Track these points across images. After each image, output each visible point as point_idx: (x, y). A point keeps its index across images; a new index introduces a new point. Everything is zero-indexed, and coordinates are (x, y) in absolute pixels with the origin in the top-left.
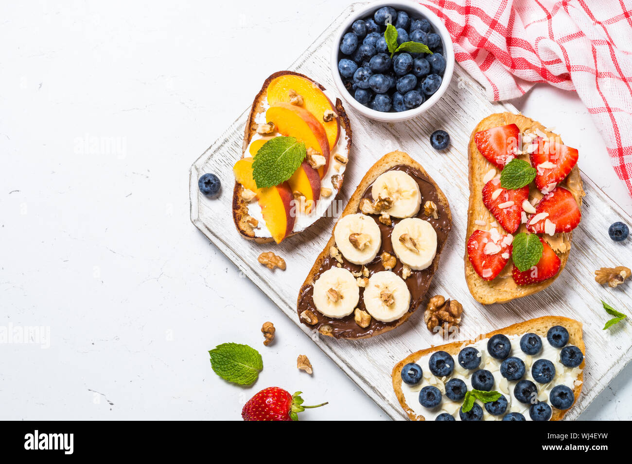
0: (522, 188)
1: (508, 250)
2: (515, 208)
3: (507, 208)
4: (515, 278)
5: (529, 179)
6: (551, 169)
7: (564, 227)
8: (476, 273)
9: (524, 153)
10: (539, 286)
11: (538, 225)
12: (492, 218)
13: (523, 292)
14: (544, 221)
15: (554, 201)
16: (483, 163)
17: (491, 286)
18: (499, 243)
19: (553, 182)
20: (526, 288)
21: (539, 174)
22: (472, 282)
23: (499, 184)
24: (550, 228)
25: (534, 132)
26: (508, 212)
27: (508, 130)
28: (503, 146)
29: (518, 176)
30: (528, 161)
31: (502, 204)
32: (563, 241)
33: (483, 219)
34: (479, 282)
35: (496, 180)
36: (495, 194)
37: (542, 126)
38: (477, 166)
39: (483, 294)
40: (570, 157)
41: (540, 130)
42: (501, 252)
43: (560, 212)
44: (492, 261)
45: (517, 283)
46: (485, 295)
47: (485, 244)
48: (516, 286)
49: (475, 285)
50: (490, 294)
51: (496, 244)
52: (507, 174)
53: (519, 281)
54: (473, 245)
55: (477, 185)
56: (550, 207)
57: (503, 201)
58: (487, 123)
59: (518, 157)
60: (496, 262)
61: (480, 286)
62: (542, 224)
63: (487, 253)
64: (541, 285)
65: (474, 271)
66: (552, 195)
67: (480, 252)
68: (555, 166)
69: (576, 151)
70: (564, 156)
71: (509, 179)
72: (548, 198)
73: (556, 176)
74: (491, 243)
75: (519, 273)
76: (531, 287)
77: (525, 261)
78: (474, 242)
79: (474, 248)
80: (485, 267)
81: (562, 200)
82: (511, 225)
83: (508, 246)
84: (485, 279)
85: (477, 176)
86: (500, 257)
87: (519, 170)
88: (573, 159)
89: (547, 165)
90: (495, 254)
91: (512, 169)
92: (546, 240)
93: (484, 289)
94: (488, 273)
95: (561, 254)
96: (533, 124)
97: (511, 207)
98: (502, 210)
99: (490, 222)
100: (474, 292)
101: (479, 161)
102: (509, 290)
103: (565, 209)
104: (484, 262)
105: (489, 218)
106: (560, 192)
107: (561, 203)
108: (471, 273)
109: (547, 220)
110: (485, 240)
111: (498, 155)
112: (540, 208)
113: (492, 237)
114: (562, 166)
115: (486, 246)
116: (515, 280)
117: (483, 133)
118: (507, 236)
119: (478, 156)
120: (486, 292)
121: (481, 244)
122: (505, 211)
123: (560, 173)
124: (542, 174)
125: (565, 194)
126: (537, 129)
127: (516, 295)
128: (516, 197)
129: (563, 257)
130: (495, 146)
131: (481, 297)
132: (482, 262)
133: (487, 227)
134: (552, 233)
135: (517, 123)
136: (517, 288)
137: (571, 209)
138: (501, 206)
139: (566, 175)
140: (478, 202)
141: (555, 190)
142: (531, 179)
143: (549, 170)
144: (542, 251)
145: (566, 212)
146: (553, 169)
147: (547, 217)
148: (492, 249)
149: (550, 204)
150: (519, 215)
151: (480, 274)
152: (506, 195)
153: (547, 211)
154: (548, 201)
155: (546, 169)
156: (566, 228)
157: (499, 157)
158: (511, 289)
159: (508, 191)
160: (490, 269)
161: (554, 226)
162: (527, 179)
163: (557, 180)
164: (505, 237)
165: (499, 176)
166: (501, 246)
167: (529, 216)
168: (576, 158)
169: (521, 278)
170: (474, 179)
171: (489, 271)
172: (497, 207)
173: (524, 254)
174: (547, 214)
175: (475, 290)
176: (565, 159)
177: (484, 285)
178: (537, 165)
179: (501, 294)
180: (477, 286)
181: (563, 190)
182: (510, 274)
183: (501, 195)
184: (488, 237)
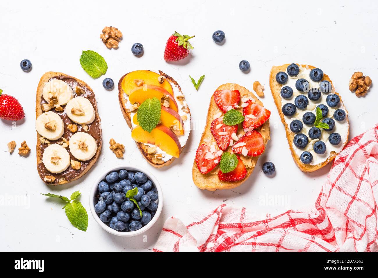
0: (234, 126)
1: (218, 159)
2: (227, 136)
3: (223, 135)
4: (219, 176)
5: (239, 121)
6: (253, 119)
7: (253, 153)
8: (198, 169)
9: (240, 107)
10: (232, 183)
11: (238, 148)
12: (214, 140)
13: (222, 185)
14: (242, 147)
15: (250, 138)
16: (216, 109)
17: (205, 178)
18: (214, 154)
19: (252, 126)
20: (224, 183)
21: (245, 120)
22: (195, 173)
23: (222, 121)
24: (245, 152)
25: (249, 97)
26: (223, 138)
27: (233, 93)
28: (229, 101)
29: (233, 118)
30: (241, 112)
31: (221, 133)
32: (251, 161)
33: (209, 139)
34: (199, 175)
35: (221, 118)
36: (218, 126)
37: (254, 95)
38: (212, 110)
39: (200, 181)
40: (265, 115)
41: (252, 97)
42: (214, 159)
43: (253, 144)
44: (208, 163)
45: (219, 179)
46: (200, 182)
47: (206, 153)
48: (219, 180)
49: (196, 176)
50: (204, 183)
51: (212, 154)
52: (228, 116)
53: (221, 178)
54: (199, 152)
55: (210, 120)
56: (247, 140)
57: (222, 131)
58: (223, 87)
59: (236, 109)
60: (210, 164)
61: (199, 177)
62: (241, 149)
63: (206, 158)
64: (233, 183)
65: (197, 168)
66: (250, 134)
67: (202, 157)
68: (255, 118)
69: (269, 112)
70: (262, 113)
71: (228, 119)
72: (248, 135)
73: (255, 123)
74: (210, 153)
75: (221, 173)
76: (227, 183)
77: (226, 168)
78: (200, 151)
79: (200, 154)
80: (204, 166)
81: (256, 138)
82: (223, 145)
83: (219, 156)
84: (202, 173)
85: (211, 116)
86: (213, 162)
87: (235, 115)
88: (267, 116)
89: (251, 116)
90: (211, 160)
91: (231, 114)
92: (241, 158)
93: (200, 179)
94: (204, 170)
95: (249, 168)
96: (249, 93)
97: (225, 135)
98: (220, 136)
99: (212, 142)
100: (195, 179)
101: (214, 107)
102: (215, 182)
103: (256, 143)
104: (203, 163)
105: (213, 140)
106: (255, 133)
107: (254, 140)
108: (195, 168)
109: (244, 148)
110: (207, 151)
111: (225, 105)
112: (242, 140)
113: (211, 150)
114: (260, 119)
115: (207, 154)
116: (219, 177)
117: (219, 92)
118: (219, 151)
119: (214, 104)
120: (201, 181)
121: (204, 153)
122: (222, 137)
123: (258, 122)
124: (247, 121)
125: (258, 135)
126: (251, 96)
127: (218, 186)
128: (229, 130)
129: (249, 170)
130: (224, 100)
131: (198, 183)
132: (202, 163)
133: (210, 144)
134: (245, 155)
135: (240, 91)
136: (219, 182)
137: (259, 144)
138: (220, 133)
139: (260, 124)
140: (208, 130)
141: (253, 132)
142: (240, 122)
143: (252, 119)
144: (237, 164)
145: (256, 145)
146: (254, 119)
147: (245, 146)
148: (209, 156)
149: (248, 139)
150: (229, 141)
151: (200, 170)
152: (224, 129)
153: (245, 142)
154: (248, 137)
155: (250, 118)
156: (254, 154)
157: (225, 107)
158: (216, 182)
159: (227, 126)
160: (206, 168)
161: (247, 151)
162: (238, 121)
163: (255, 126)
164: (218, 151)
165: (223, 117)
166: (215, 156)
167: (235, 143)
168: (269, 116)
169: (222, 176)
170: (209, 117)
171: (205, 169)
172: (217, 134)
173: (227, 164)
174: (245, 144)
175: (196, 178)
176: (262, 115)
177: (201, 176)
178: (245, 115)
179: (210, 184)
180: (197, 176)
181: (257, 133)
182: (217, 173)
183: (222, 127)
184: (209, 149)
